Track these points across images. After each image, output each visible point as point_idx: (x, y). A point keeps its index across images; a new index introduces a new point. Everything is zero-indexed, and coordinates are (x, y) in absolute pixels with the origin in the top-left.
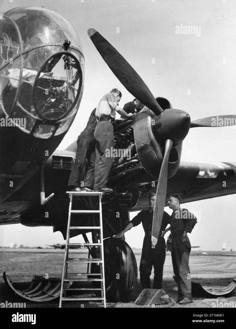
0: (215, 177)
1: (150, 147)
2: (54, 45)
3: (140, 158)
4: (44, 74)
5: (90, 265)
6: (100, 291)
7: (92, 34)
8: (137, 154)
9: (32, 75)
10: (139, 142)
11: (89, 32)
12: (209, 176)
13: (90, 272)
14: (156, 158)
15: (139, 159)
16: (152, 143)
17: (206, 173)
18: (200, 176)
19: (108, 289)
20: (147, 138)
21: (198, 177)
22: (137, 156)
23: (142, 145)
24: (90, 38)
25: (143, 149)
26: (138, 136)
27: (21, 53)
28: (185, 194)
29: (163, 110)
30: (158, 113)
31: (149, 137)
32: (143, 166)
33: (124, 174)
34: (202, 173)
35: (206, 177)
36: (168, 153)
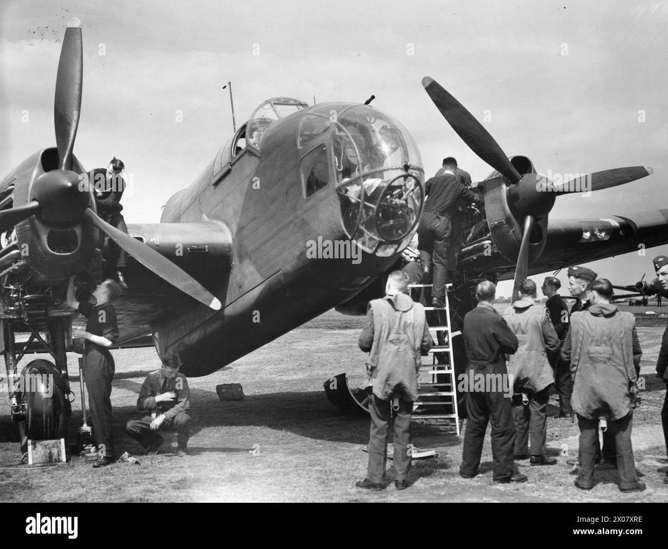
0: (607, 238)
1: (506, 226)
2: (394, 168)
3: (494, 239)
4: (382, 182)
5: (436, 376)
6: (451, 405)
7: (428, 84)
8: (490, 233)
9: (369, 185)
10: (492, 218)
11: (424, 83)
12: (598, 238)
13: (436, 382)
14: (514, 239)
15: (493, 241)
16: (508, 220)
17: (593, 234)
18: (584, 239)
19: (460, 401)
20: (501, 213)
21: (582, 241)
22: (490, 236)
23: (496, 223)
24: (425, 91)
25: (497, 227)
26: (491, 211)
27: (361, 175)
28: (567, 261)
29: (520, 176)
30: (515, 181)
31: (504, 212)
32: (499, 249)
33: (474, 258)
34: (587, 235)
35: (593, 240)
36: (528, 234)
